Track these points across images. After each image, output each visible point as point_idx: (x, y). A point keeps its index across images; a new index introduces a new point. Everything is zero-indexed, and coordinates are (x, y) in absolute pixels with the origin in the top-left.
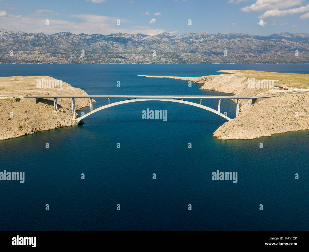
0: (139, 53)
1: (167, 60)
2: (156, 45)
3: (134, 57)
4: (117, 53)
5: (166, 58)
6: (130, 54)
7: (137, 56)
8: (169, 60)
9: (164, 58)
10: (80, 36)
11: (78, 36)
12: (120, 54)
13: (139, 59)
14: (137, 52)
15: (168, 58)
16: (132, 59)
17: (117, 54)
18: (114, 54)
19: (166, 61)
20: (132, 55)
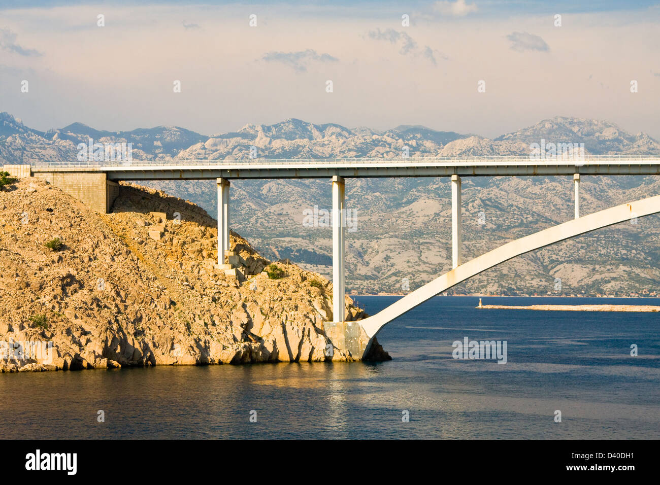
0: (420, 233)
1: (597, 277)
2: (520, 187)
3: (387, 258)
4: (282, 235)
5: (593, 262)
6: (365, 241)
7: (405, 248)
8: (607, 275)
9: (579, 261)
10: (63, 136)
11: (49, 136)
12: (303, 237)
13: (422, 267)
14: (404, 226)
15: (604, 263)
16: (378, 269)
17: (287, 239)
18: (265, 238)
19: (589, 281)
20: (374, 244)
